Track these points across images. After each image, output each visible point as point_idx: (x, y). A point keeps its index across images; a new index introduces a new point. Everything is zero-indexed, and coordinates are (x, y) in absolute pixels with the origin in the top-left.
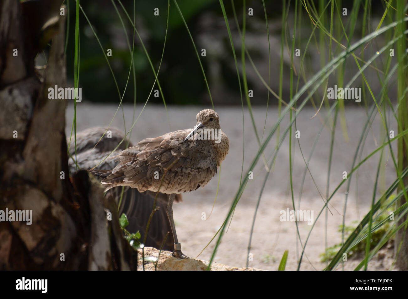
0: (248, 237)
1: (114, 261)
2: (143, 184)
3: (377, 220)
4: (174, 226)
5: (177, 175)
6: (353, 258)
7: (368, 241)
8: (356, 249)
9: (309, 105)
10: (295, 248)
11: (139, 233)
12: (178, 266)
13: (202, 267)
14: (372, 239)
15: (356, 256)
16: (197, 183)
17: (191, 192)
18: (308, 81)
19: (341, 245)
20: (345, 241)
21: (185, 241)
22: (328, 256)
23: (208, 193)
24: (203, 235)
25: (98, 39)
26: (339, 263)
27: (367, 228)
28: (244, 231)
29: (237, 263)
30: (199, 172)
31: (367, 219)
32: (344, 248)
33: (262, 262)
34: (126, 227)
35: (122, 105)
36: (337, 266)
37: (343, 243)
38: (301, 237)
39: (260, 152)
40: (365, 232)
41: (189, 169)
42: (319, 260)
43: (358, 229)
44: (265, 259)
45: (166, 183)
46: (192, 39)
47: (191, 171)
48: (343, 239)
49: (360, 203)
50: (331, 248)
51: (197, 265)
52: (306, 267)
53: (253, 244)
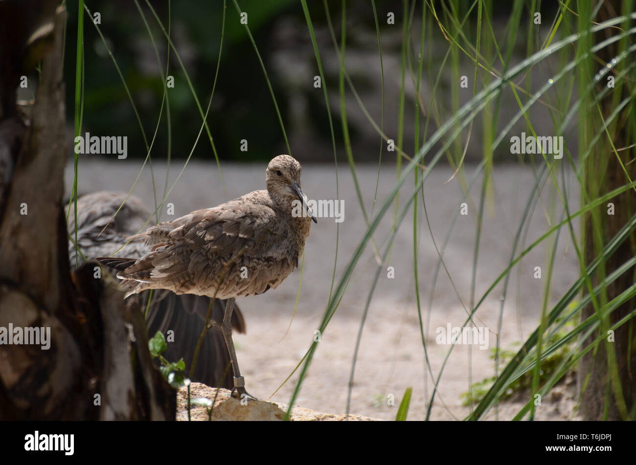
0: (348, 367)
1: (140, 404)
2: (182, 281)
3: (549, 341)
4: (234, 350)
5: (234, 269)
6: (512, 399)
7: (535, 374)
8: (518, 386)
9: (443, 161)
10: (422, 385)
11: (183, 363)
12: (240, 412)
13: (278, 414)
14: (542, 369)
15: (517, 396)
16: (266, 282)
17: (257, 295)
18: (442, 124)
19: (494, 378)
20: (499, 373)
21: (250, 373)
22: (474, 396)
23: (287, 298)
24: (279, 364)
25: (114, 61)
26: (491, 407)
27: (534, 353)
28: (344, 358)
29: (333, 407)
30: (269, 267)
31: (534, 339)
32: (499, 383)
33: (371, 406)
34: (163, 353)
35: (150, 160)
36: (488, 411)
37: (497, 377)
38: (432, 368)
39: (368, 235)
40: (531, 359)
41: (255, 260)
42: (460, 402)
43: (521, 355)
44: (376, 402)
45: (216, 282)
46: (261, 60)
47: (258, 264)
48: (497, 369)
49: (523, 313)
50: (478, 384)
51: (269, 411)
52: (440, 414)
53: (356, 379)
